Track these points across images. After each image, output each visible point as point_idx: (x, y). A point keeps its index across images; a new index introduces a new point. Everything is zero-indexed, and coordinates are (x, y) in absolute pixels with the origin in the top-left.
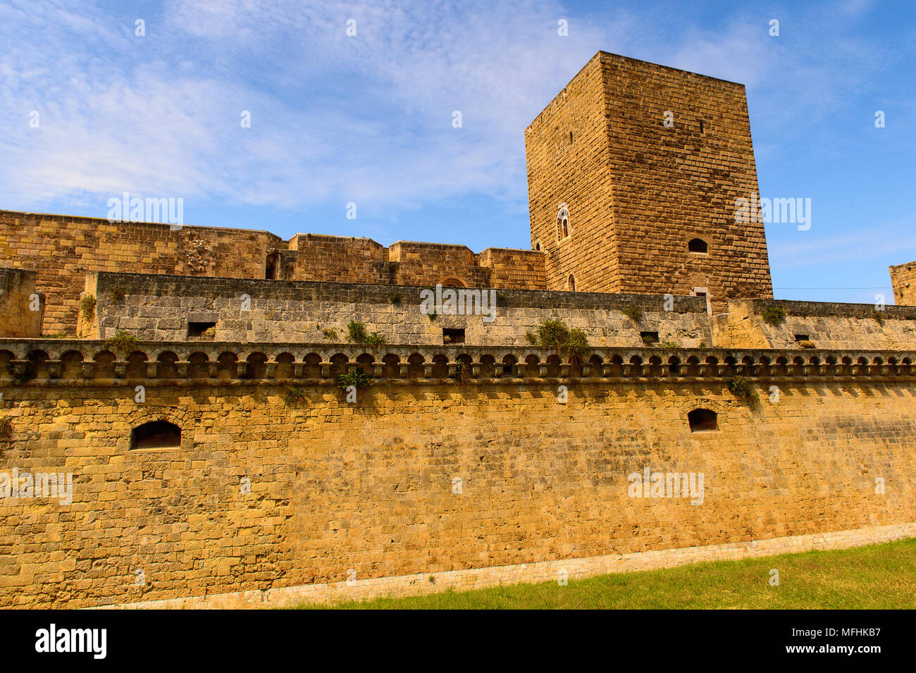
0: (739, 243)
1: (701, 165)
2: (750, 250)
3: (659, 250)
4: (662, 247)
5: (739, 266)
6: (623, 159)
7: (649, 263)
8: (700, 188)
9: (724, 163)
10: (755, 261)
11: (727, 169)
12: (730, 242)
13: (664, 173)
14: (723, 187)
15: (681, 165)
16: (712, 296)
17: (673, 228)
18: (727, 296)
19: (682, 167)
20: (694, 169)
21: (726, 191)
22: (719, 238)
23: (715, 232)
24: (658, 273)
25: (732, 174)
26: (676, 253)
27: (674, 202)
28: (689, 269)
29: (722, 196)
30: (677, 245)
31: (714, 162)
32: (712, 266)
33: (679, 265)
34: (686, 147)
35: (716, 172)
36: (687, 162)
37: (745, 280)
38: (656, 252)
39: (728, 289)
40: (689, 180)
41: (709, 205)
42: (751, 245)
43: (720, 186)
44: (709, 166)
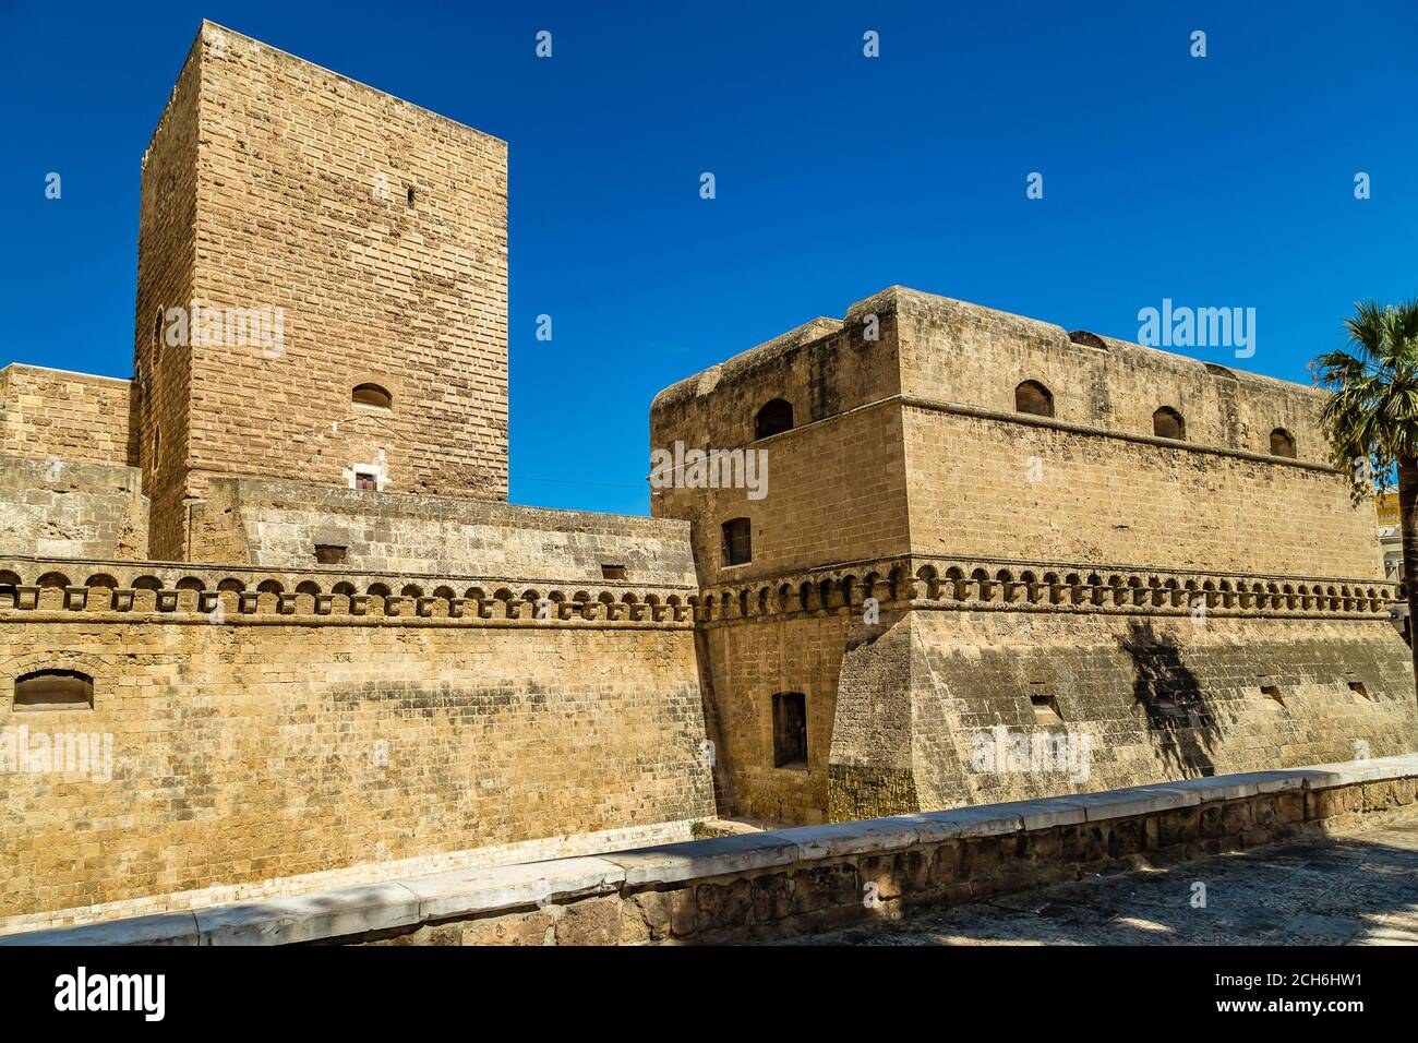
0: (455, 399)
1: (401, 261)
2: (476, 412)
3: (289, 394)
4: (294, 389)
5: (449, 436)
6: (231, 226)
7: (263, 414)
8: (392, 299)
9: (447, 264)
10: (482, 430)
11: (451, 274)
12: (436, 394)
13: (320, 264)
14: (440, 304)
15: (359, 256)
16: (390, 481)
17: (324, 360)
18: (417, 482)
19: (359, 259)
20: (384, 265)
21: (441, 311)
22: (417, 387)
23: (411, 376)
24: (279, 434)
25: (459, 285)
26: (324, 403)
27: (332, 315)
28: (348, 431)
29: (434, 319)
30: (328, 389)
31: (427, 259)
32: (397, 431)
33: (325, 423)
34: (373, 225)
35: (427, 277)
36: (369, 251)
37: (457, 459)
38: (282, 397)
39: (422, 471)
40: (371, 282)
41: (406, 329)
42: (478, 403)
43: (431, 301)
44: (415, 265)
